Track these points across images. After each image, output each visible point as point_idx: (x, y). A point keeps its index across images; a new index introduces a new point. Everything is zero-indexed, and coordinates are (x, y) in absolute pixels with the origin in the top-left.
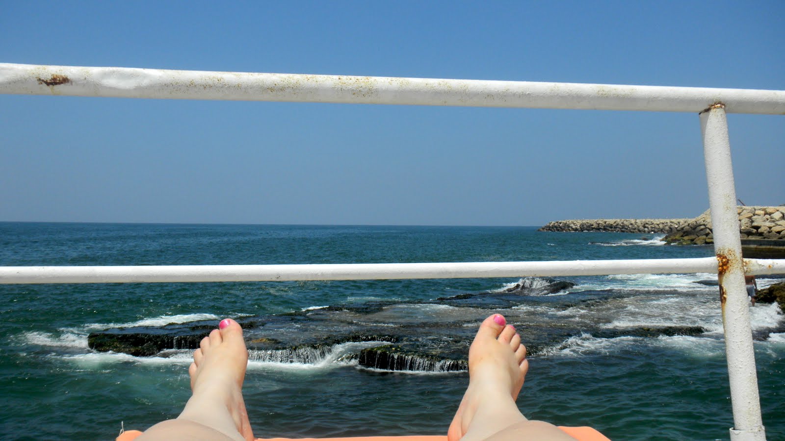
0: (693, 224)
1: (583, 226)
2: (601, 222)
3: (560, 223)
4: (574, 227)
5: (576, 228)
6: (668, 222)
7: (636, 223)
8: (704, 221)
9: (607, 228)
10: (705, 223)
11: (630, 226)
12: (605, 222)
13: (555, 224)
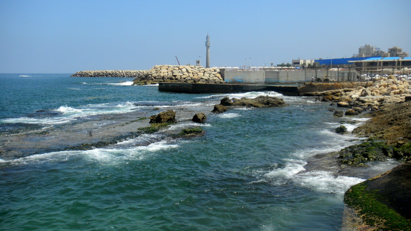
0: (146, 74)
1: (95, 74)
2: (105, 72)
3: (83, 72)
4: (90, 75)
5: (91, 75)
6: (138, 72)
7: (122, 72)
8: (151, 73)
9: (107, 75)
10: (151, 74)
11: (119, 74)
12: (107, 72)
13: (80, 73)
